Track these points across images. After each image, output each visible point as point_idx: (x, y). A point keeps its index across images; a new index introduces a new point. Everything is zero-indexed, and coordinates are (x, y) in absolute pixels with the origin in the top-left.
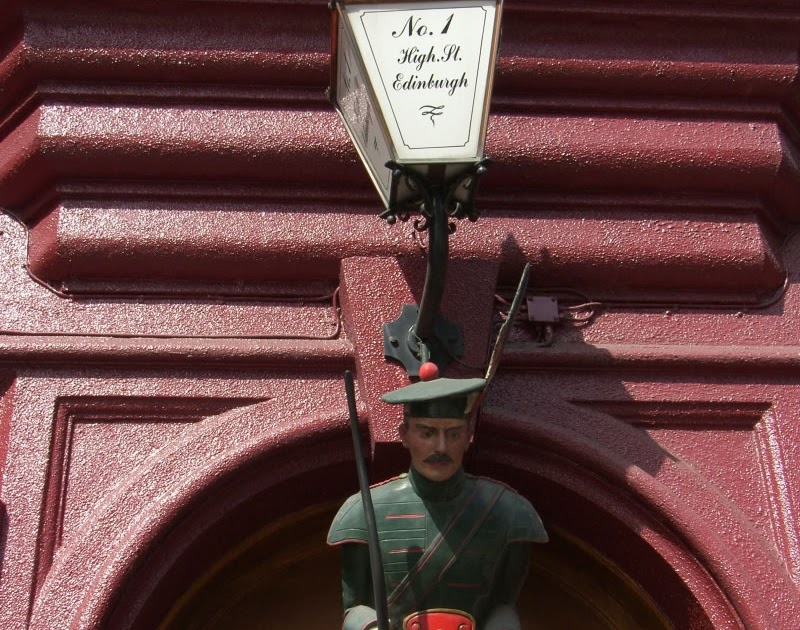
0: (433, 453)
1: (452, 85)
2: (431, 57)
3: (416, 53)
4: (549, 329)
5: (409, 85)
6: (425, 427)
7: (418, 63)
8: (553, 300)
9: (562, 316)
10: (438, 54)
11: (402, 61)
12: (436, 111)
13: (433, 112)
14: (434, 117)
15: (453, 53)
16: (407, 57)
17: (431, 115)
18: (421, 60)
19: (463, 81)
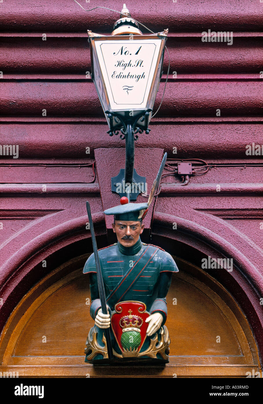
0: (125, 235)
1: (138, 77)
2: (130, 64)
3: (123, 63)
4: (187, 177)
5: (119, 76)
6: (121, 225)
7: (123, 67)
8: (190, 165)
9: (193, 171)
10: (133, 63)
11: (117, 66)
12: (129, 88)
13: (128, 89)
14: (129, 91)
15: (140, 63)
16: (119, 64)
17: (127, 90)
18: (125, 66)
19: (143, 76)
